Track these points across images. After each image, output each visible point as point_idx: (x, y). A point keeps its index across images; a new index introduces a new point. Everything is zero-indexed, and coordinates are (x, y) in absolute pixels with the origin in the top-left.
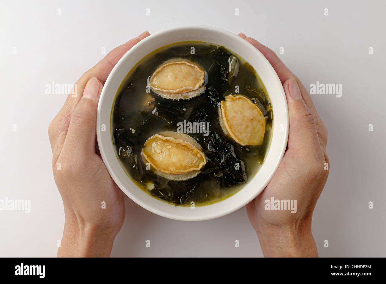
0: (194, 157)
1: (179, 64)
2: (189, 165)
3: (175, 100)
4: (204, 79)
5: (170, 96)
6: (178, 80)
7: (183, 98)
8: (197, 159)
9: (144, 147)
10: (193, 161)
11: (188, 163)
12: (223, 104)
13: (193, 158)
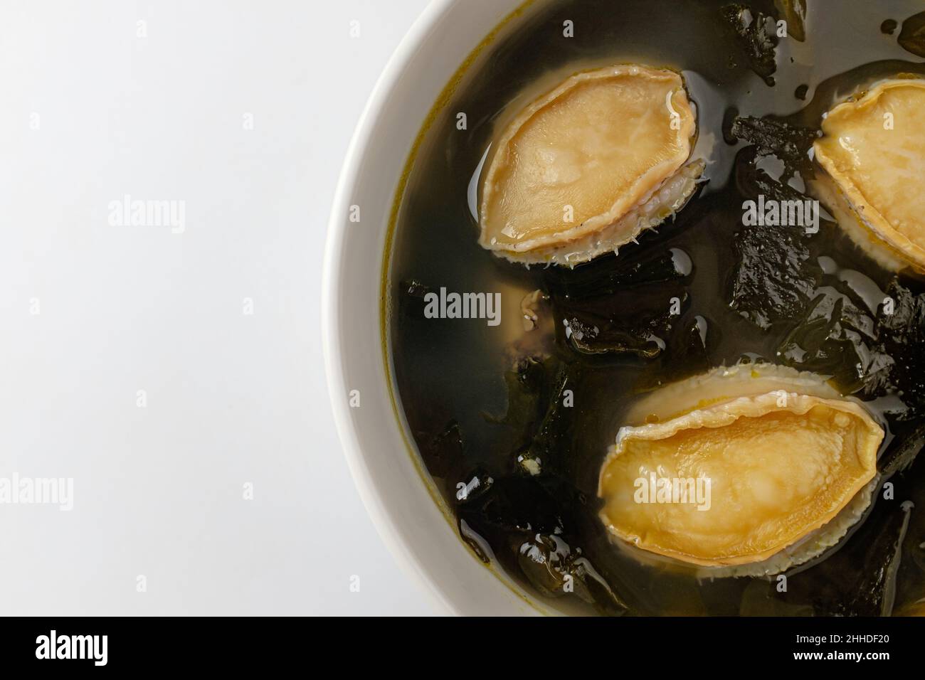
0: (823, 438)
1: (560, 101)
2: (828, 482)
3: (622, 249)
4: (690, 99)
5: (596, 247)
6: (591, 165)
7: (649, 226)
8: (839, 440)
9: (600, 503)
10: (831, 454)
11: (819, 473)
12: (827, 155)
13: (823, 442)
